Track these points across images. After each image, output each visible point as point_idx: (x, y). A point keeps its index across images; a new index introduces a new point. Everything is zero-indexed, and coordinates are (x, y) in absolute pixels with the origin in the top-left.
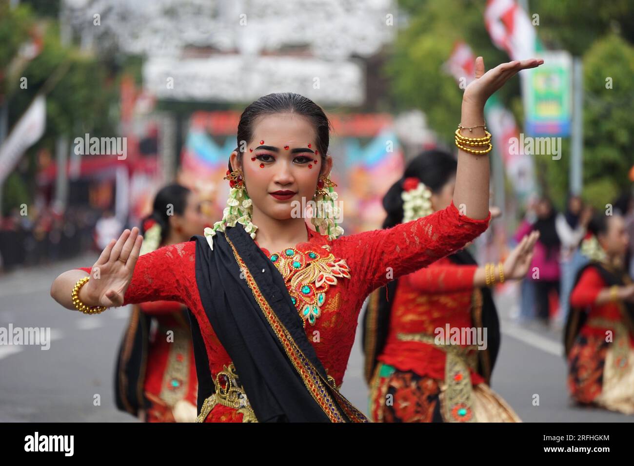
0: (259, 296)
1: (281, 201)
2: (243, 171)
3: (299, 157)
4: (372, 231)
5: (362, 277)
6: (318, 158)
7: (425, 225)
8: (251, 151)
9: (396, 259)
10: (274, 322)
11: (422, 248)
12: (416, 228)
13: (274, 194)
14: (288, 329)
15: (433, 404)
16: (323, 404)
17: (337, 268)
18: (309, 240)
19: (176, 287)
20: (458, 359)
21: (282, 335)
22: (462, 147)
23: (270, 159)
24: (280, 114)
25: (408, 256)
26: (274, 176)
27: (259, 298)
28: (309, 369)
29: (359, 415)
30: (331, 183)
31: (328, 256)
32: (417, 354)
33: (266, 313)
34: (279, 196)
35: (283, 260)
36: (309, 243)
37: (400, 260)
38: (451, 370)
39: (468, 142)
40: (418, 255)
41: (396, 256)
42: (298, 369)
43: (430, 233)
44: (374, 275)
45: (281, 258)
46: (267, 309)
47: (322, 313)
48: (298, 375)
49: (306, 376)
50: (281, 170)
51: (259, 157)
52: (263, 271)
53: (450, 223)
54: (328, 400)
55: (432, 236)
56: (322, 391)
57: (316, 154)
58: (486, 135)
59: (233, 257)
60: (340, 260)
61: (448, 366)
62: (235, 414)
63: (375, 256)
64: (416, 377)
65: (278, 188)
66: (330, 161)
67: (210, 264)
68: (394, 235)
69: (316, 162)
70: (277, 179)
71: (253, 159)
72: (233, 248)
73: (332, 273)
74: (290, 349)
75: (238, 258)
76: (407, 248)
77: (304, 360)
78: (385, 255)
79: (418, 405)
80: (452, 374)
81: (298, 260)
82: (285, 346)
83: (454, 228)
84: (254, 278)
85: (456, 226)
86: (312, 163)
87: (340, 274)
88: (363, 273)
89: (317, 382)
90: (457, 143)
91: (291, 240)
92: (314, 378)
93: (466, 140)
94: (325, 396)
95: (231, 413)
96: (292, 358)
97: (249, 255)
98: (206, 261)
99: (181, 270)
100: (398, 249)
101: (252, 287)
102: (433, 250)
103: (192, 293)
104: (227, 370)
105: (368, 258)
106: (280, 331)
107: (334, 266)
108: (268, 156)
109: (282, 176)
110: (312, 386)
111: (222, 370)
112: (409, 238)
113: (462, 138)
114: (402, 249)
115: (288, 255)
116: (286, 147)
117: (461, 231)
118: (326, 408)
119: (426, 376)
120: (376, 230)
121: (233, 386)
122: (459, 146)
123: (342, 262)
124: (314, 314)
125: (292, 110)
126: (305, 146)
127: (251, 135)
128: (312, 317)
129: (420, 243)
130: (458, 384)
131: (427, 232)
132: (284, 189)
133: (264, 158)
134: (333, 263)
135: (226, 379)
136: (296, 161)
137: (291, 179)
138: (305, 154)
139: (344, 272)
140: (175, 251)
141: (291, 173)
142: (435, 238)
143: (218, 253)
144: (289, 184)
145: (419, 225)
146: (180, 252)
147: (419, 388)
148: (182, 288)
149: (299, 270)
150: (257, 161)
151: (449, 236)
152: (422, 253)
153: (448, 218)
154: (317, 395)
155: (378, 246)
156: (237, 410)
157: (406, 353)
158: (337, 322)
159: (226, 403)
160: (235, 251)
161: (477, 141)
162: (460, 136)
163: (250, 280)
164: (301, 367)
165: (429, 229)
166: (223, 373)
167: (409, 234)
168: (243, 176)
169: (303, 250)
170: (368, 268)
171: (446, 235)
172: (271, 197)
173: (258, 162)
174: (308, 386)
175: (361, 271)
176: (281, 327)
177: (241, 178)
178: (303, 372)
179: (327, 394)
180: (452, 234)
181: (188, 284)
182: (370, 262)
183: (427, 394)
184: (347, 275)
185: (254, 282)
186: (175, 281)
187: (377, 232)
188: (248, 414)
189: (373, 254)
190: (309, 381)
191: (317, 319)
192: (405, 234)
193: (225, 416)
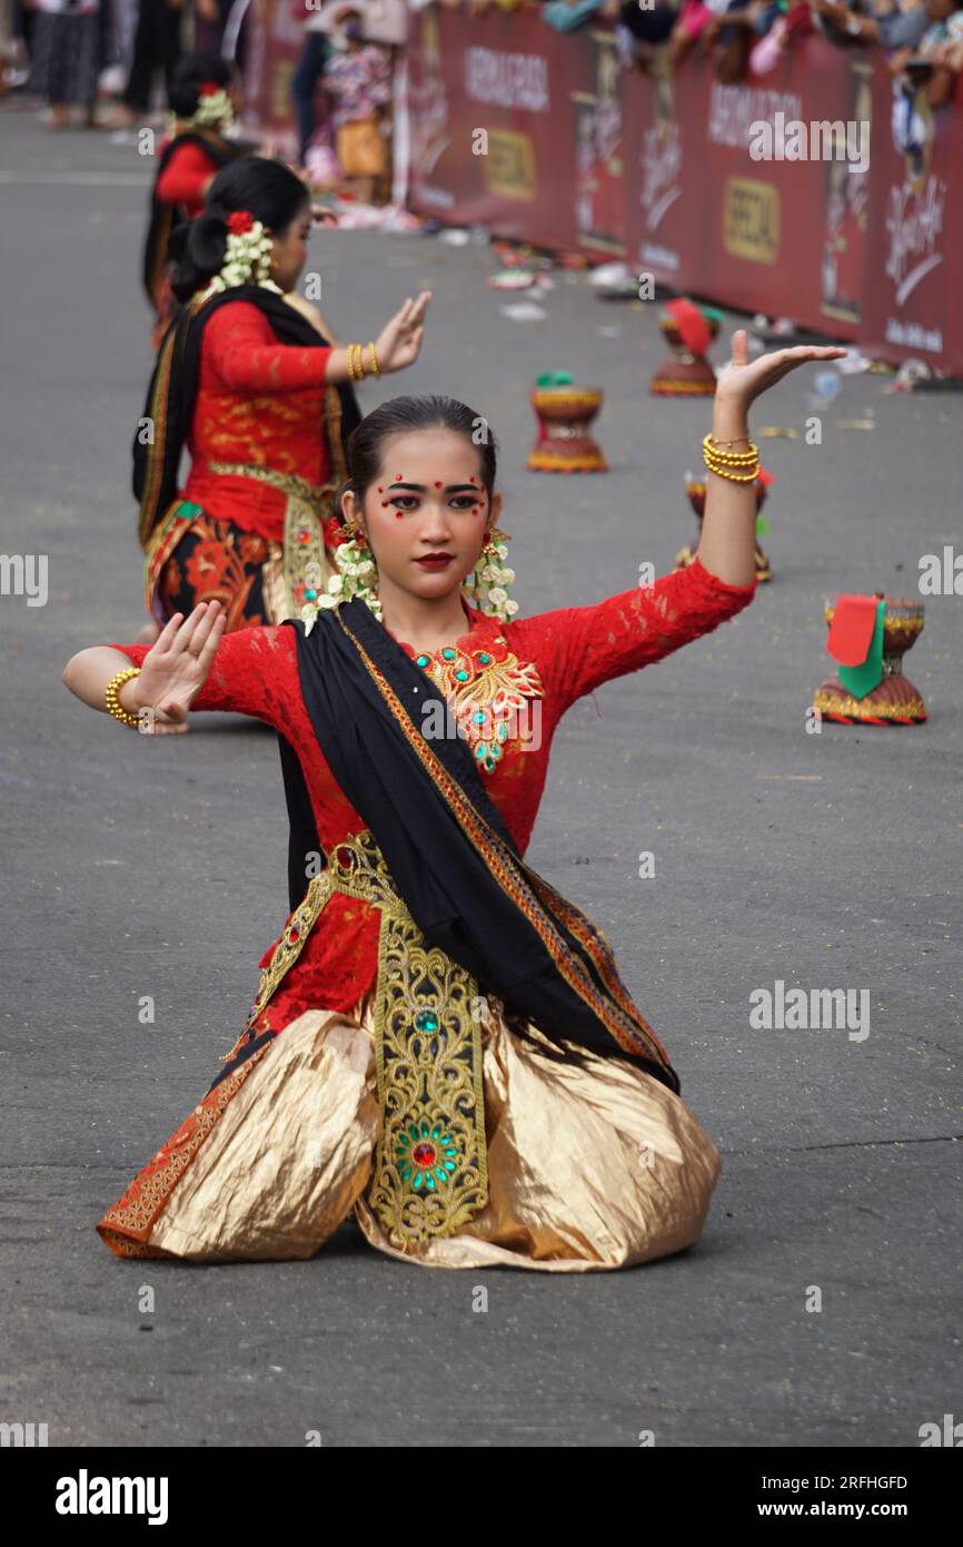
0: (411, 731)
1: (432, 570)
2: (365, 521)
3: (458, 498)
4: (564, 611)
5: (557, 690)
6: (484, 497)
7: (655, 597)
8: (381, 491)
9: (610, 655)
10: (438, 773)
11: (651, 635)
12: (640, 604)
13: (421, 560)
14: (461, 784)
15: (252, 578)
16: (517, 898)
17: (524, 680)
18: (471, 628)
19: (264, 701)
20: (304, 506)
21: (450, 794)
22: (716, 469)
23: (414, 504)
24: (423, 431)
25: (629, 648)
26: (418, 531)
27: (413, 735)
28: (493, 844)
29: (572, 911)
30: (501, 535)
31: (506, 658)
32: (242, 497)
33: (424, 760)
34: (428, 563)
35: (439, 666)
36: (473, 634)
37: (616, 655)
38: (293, 524)
39: (725, 461)
40: (645, 645)
41: (610, 650)
42: (477, 845)
43: (664, 609)
44: (574, 682)
45: (436, 662)
46: (424, 752)
47: (505, 755)
48: (478, 854)
49: (490, 856)
50: (430, 520)
51: (395, 501)
52: (416, 690)
53: (697, 593)
54: (524, 892)
55: (667, 614)
56: (515, 878)
57: (482, 491)
58: (751, 449)
59: (362, 664)
60: (526, 666)
61: (288, 519)
62: (368, 909)
63: (574, 654)
64: (235, 528)
65: (426, 551)
66: (498, 499)
67: (326, 676)
68: (602, 617)
69: (482, 505)
70: (425, 535)
71: (385, 505)
72: (359, 647)
73: (518, 690)
74: (464, 816)
75: (370, 665)
76: (626, 636)
77: (485, 830)
78: (590, 650)
79: (228, 572)
80: (296, 530)
81: (462, 668)
82: (456, 809)
83: (703, 601)
84: (401, 701)
85: (707, 598)
86: (477, 507)
87: (529, 690)
88: (557, 682)
89: (506, 864)
90: (708, 462)
91: (444, 629)
92: (502, 858)
93: (722, 458)
94: (520, 885)
95: (360, 909)
96: (468, 830)
97: (388, 661)
98: (318, 669)
99: (275, 676)
100: (612, 638)
101: (399, 717)
102: (669, 637)
103: (293, 716)
104: (354, 842)
105: (563, 657)
106: (447, 787)
107: (519, 677)
108: (409, 499)
109: (433, 530)
110: (499, 870)
111: (345, 840)
112: (629, 620)
113: (717, 452)
114: (618, 638)
115: (446, 659)
116: (438, 485)
117: (715, 606)
118: (522, 904)
119: (253, 533)
120: (571, 610)
121: (363, 866)
122: (711, 466)
123: (531, 668)
124: (493, 755)
125: (442, 424)
126: (466, 481)
127: (379, 465)
128: (489, 761)
129: (648, 626)
130: (303, 547)
131: (659, 608)
132: (438, 551)
133: (405, 503)
134: (516, 671)
135: (350, 854)
136: (455, 504)
137: (447, 535)
138: (467, 493)
139: (535, 687)
140: (263, 641)
141: (446, 525)
142: (672, 617)
143: (334, 655)
144: (443, 542)
145: (643, 598)
146: (271, 643)
147: (236, 547)
148: (275, 703)
149: (466, 685)
150: (391, 507)
151: (695, 614)
152: (651, 643)
153: (694, 586)
154: (508, 884)
155: (579, 637)
156: (371, 904)
157: (224, 494)
158: (526, 766)
159: (350, 890)
160: (363, 653)
161: (739, 459)
162: (713, 450)
163: (395, 705)
164: (481, 843)
165: (662, 605)
166: (347, 846)
167: (629, 613)
168: (366, 529)
169: (468, 649)
170: (565, 672)
171: (691, 612)
172: (416, 564)
173: (392, 510)
174: (494, 871)
175: (554, 678)
176: (449, 781)
177: (361, 533)
178: (485, 849)
179: (523, 882)
180: (700, 611)
181: (286, 700)
182: (567, 663)
183: (247, 559)
184: (540, 690)
185: (402, 709)
186: (262, 689)
187: (573, 613)
188: (389, 910)
189: (572, 651)
190: (494, 864)
191: (497, 764)
192: (622, 614)
193: (351, 911)
